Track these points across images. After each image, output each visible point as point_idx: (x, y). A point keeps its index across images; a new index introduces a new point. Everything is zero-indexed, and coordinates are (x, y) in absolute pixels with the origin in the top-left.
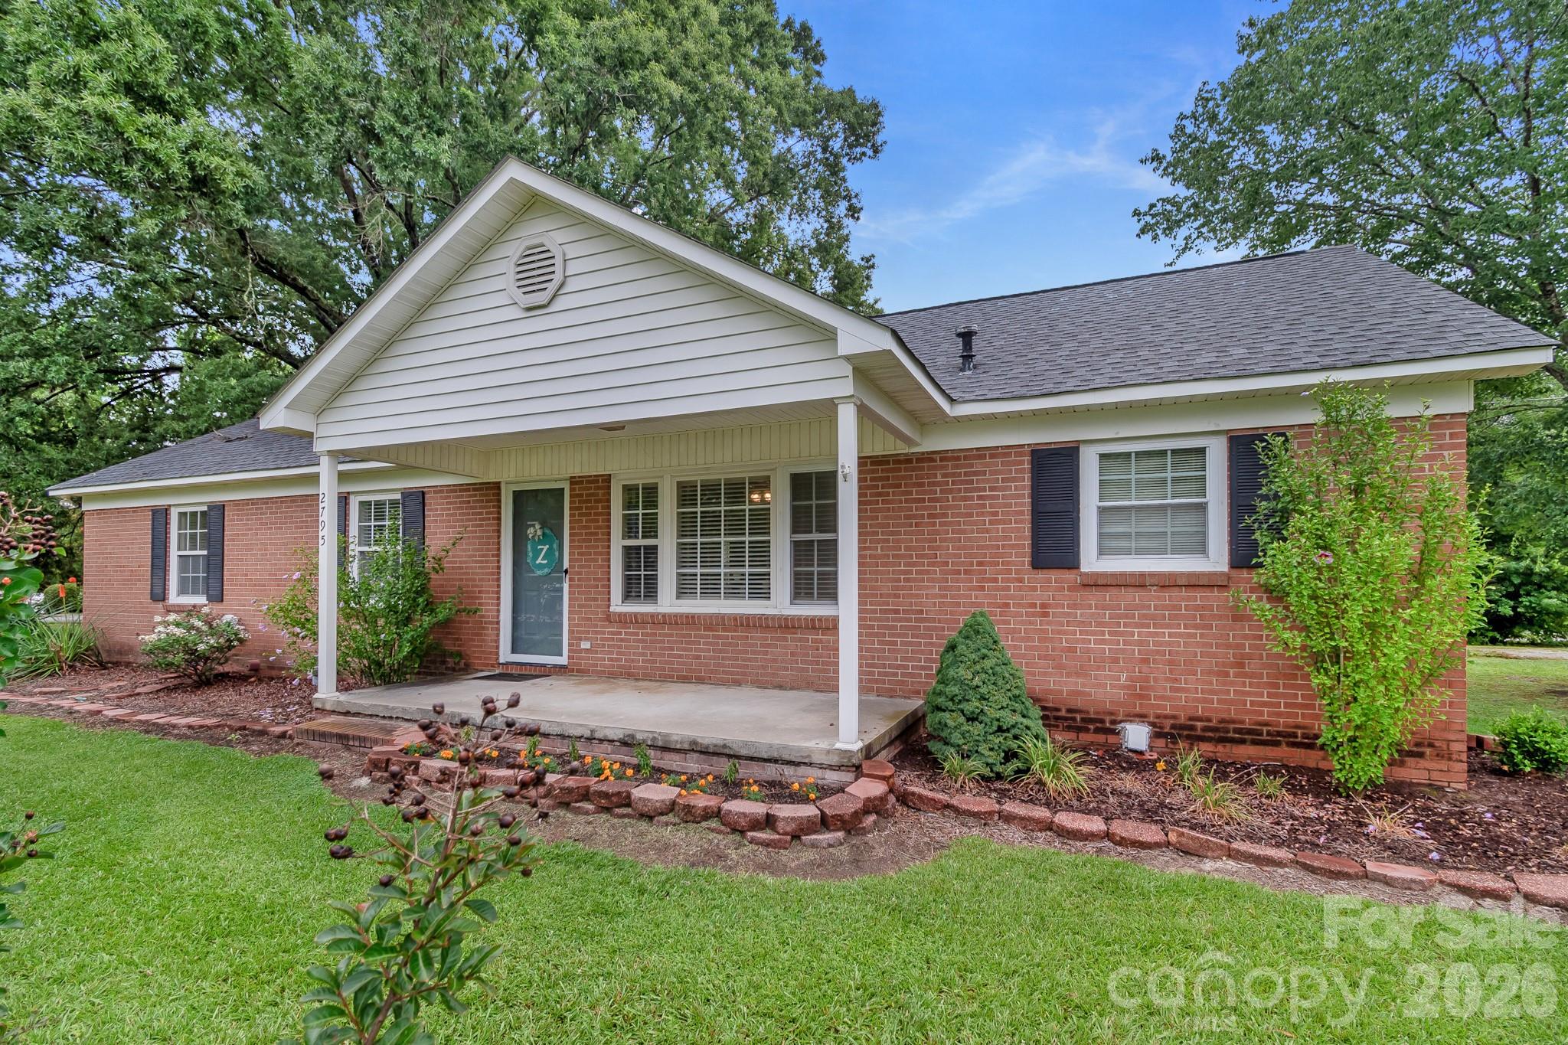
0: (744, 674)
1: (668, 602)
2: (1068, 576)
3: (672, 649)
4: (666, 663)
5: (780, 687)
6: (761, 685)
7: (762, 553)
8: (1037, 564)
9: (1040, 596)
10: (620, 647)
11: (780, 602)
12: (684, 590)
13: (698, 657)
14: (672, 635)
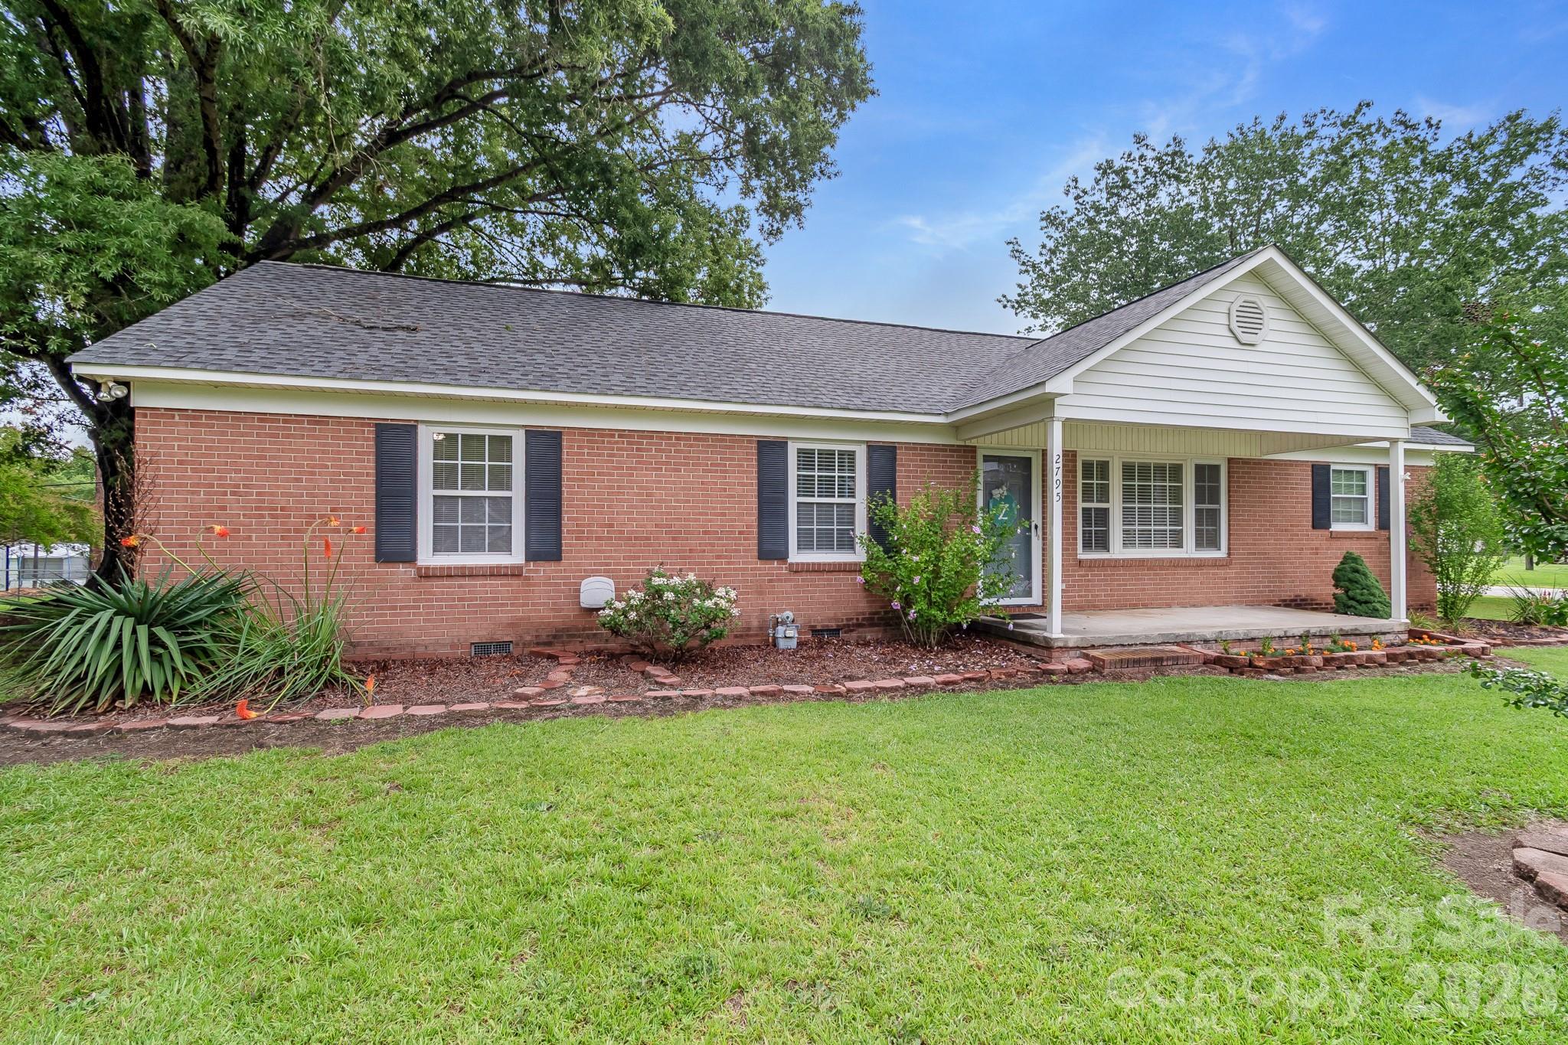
0: (1173, 599)
1: (1118, 550)
2: (1326, 533)
3: (1126, 585)
4: (1122, 595)
5: (1194, 606)
6: (1183, 605)
7: (1177, 517)
8: (1314, 527)
9: (1316, 543)
10: (1088, 586)
11: (1189, 550)
12: (1128, 542)
13: (1144, 589)
14: (1125, 575)
